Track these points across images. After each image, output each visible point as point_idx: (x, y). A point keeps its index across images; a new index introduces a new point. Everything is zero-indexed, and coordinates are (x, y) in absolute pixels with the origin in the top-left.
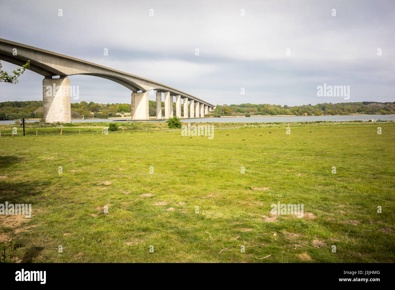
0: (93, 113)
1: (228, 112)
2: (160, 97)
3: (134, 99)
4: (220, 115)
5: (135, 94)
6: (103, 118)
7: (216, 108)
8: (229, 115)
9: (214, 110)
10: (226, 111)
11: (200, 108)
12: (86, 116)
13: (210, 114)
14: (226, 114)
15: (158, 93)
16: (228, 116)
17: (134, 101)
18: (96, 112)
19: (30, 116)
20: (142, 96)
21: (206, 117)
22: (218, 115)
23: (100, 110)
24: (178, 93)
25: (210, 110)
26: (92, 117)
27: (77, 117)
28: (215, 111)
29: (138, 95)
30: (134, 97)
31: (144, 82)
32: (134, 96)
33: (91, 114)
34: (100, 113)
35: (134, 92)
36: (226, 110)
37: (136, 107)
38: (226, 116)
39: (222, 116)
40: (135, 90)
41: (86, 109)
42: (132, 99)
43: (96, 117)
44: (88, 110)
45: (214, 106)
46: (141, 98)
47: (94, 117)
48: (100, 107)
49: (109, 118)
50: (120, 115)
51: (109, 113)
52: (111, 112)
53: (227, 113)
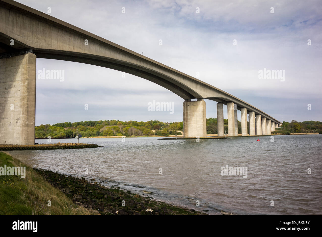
0: (154, 131)
1: (299, 129)
2: (222, 109)
3: (187, 110)
4: (289, 132)
5: (188, 103)
6: (164, 136)
7: (282, 125)
8: (300, 133)
9: (280, 126)
10: (296, 128)
11: (267, 124)
12: (147, 134)
13: (277, 131)
14: (296, 131)
15: (219, 104)
16: (298, 133)
17: (187, 113)
18: (157, 130)
19: (95, 134)
20: (197, 105)
21: (273, 134)
22: (287, 132)
23: (162, 128)
24: (243, 105)
25: (277, 127)
26: (153, 134)
27: (139, 135)
28: (282, 128)
29: (191, 104)
30: (187, 108)
31: (199, 86)
32: (187, 106)
33: (153, 132)
34: (161, 131)
35: (187, 100)
36: (296, 126)
37: (189, 121)
38: (296, 134)
39: (292, 134)
40: (188, 97)
41: (148, 127)
42: (184, 110)
43: (157, 135)
44: (150, 128)
45: (280, 123)
46: (196, 109)
47: (155, 135)
48: (163, 125)
49: (169, 136)
50: (181, 133)
51: (169, 131)
52: (172, 129)
53: (297, 129)
